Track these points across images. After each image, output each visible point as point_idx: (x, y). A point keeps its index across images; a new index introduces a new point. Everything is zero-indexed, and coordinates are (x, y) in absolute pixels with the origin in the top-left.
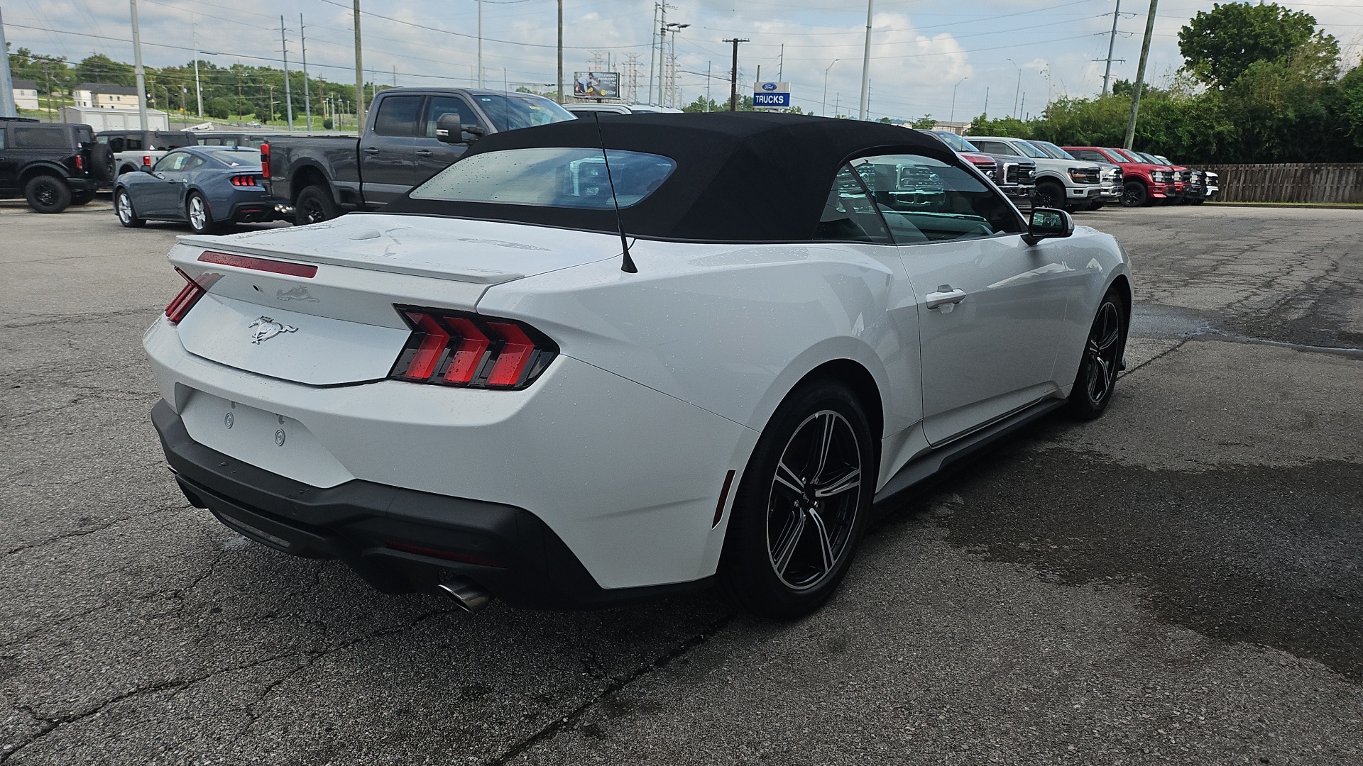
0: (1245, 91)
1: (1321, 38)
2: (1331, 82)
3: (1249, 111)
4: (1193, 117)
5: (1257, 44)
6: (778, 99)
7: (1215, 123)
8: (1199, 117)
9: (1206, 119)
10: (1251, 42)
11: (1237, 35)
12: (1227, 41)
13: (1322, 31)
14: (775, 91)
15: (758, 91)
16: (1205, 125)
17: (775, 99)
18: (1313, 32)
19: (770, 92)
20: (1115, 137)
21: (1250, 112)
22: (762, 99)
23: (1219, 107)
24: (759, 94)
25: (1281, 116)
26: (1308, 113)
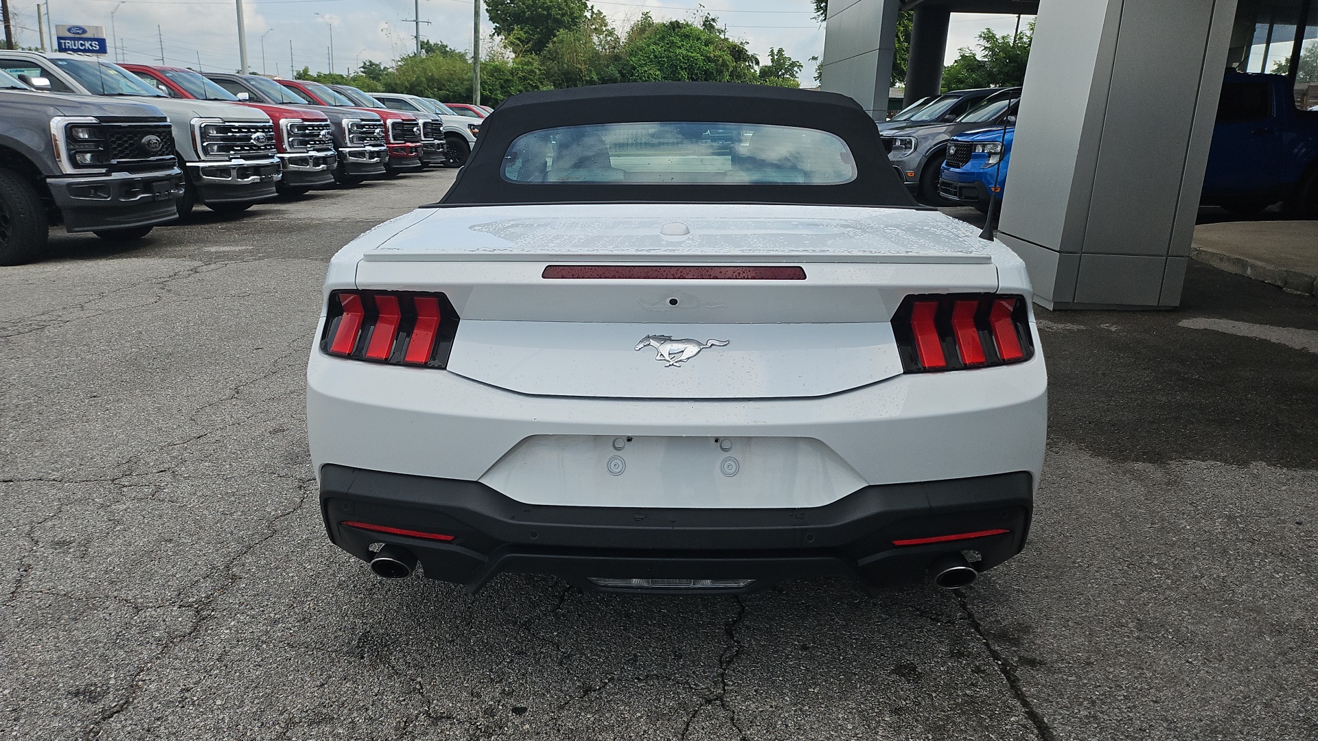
0: (554, 57)
1: (593, 12)
2: (616, 50)
3: (562, 74)
4: (520, 77)
5: (549, 14)
6: (91, 45)
7: (539, 84)
8: (525, 78)
9: (532, 80)
10: (545, 13)
11: (532, 6)
12: (526, 10)
13: (592, 7)
14: (84, 36)
15: (61, 35)
16: (531, 85)
17: (87, 45)
18: (587, 7)
19: (77, 36)
20: (460, 94)
21: (564, 74)
22: (69, 44)
23: (540, 70)
24: (64, 38)
25: (588, 79)
26: (606, 77)
